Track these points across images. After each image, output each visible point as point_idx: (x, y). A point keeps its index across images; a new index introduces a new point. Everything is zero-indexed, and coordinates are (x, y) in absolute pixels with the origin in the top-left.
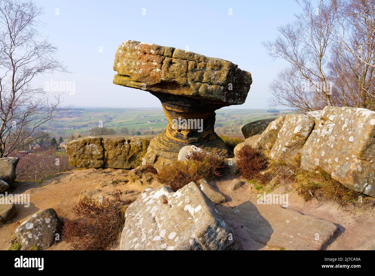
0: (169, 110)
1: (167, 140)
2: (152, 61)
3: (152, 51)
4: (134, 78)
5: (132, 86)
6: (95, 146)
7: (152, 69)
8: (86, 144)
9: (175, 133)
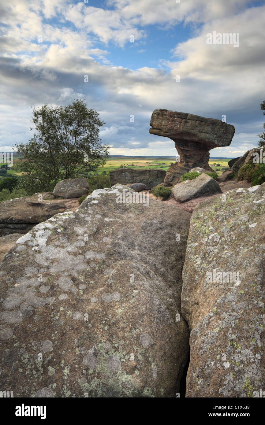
0: (182, 149)
1: (179, 168)
2: (175, 121)
3: (176, 116)
4: (164, 130)
5: (162, 135)
6: (128, 174)
7: (175, 125)
8: (122, 172)
9: (184, 164)
